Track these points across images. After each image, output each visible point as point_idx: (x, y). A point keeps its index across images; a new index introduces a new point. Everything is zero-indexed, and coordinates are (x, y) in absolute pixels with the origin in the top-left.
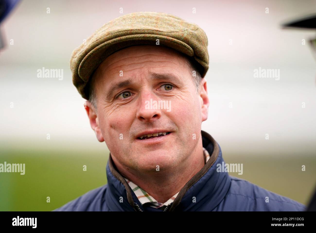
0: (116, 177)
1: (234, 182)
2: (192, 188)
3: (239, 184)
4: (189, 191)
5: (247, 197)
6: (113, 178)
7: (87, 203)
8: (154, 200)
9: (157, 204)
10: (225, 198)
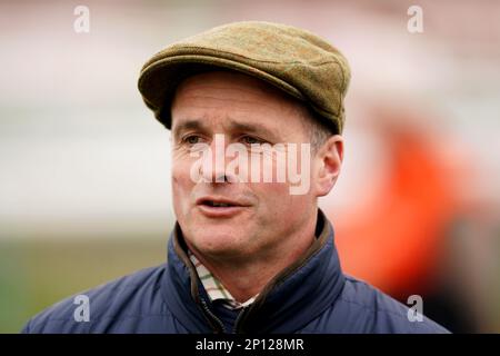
0: (179, 257)
1: (348, 283)
2: (282, 284)
3: (356, 287)
4: (277, 289)
5: (365, 307)
6: (176, 258)
7: (133, 288)
8: (230, 297)
9: (233, 304)
10: (333, 305)
